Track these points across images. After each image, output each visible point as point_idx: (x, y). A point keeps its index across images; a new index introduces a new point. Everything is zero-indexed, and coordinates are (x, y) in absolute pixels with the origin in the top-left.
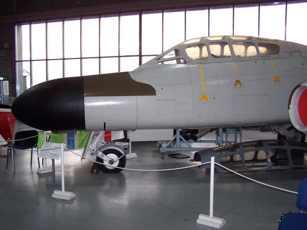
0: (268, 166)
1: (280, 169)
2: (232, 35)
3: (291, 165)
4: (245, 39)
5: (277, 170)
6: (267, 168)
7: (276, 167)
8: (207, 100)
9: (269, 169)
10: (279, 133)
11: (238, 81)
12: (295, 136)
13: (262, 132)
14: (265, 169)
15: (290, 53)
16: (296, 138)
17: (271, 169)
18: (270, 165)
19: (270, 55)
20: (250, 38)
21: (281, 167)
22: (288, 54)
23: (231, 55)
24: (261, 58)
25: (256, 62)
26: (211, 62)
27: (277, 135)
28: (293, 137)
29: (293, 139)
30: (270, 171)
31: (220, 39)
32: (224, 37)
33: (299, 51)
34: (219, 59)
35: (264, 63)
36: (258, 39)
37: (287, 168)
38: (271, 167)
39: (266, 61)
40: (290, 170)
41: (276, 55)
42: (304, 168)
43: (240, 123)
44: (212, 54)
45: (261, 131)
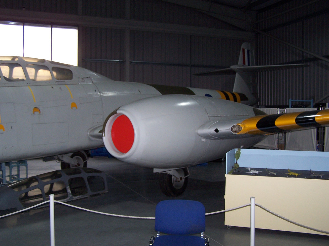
0: (69, 197)
1: (81, 198)
2: (23, 56)
3: (90, 193)
4: (36, 61)
5: (77, 200)
6: (68, 199)
7: (76, 197)
8: (4, 130)
9: (70, 200)
10: (63, 161)
11: (36, 108)
12: (78, 163)
13: (46, 161)
14: (67, 200)
15: (82, 79)
16: (79, 165)
17: (72, 200)
18: (71, 195)
19: (65, 80)
20: (43, 61)
21: (81, 196)
22: (81, 80)
23: (25, 79)
24: (57, 83)
25: (53, 88)
26: (4, 86)
27: (60, 164)
28: (77, 164)
29: (76, 166)
30: (71, 202)
31: (9, 59)
32: (14, 58)
33: (89, 78)
34: (13, 82)
35: (60, 88)
36: (52, 62)
37: (86, 197)
38: (71, 198)
39: (62, 87)
40: (89, 198)
41: (70, 80)
42: (101, 194)
43: (39, 154)
44: (4, 76)
45: (44, 161)
